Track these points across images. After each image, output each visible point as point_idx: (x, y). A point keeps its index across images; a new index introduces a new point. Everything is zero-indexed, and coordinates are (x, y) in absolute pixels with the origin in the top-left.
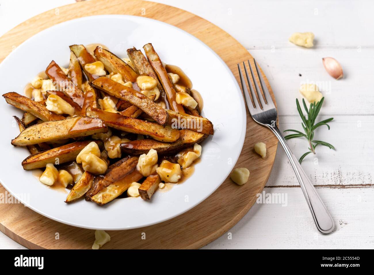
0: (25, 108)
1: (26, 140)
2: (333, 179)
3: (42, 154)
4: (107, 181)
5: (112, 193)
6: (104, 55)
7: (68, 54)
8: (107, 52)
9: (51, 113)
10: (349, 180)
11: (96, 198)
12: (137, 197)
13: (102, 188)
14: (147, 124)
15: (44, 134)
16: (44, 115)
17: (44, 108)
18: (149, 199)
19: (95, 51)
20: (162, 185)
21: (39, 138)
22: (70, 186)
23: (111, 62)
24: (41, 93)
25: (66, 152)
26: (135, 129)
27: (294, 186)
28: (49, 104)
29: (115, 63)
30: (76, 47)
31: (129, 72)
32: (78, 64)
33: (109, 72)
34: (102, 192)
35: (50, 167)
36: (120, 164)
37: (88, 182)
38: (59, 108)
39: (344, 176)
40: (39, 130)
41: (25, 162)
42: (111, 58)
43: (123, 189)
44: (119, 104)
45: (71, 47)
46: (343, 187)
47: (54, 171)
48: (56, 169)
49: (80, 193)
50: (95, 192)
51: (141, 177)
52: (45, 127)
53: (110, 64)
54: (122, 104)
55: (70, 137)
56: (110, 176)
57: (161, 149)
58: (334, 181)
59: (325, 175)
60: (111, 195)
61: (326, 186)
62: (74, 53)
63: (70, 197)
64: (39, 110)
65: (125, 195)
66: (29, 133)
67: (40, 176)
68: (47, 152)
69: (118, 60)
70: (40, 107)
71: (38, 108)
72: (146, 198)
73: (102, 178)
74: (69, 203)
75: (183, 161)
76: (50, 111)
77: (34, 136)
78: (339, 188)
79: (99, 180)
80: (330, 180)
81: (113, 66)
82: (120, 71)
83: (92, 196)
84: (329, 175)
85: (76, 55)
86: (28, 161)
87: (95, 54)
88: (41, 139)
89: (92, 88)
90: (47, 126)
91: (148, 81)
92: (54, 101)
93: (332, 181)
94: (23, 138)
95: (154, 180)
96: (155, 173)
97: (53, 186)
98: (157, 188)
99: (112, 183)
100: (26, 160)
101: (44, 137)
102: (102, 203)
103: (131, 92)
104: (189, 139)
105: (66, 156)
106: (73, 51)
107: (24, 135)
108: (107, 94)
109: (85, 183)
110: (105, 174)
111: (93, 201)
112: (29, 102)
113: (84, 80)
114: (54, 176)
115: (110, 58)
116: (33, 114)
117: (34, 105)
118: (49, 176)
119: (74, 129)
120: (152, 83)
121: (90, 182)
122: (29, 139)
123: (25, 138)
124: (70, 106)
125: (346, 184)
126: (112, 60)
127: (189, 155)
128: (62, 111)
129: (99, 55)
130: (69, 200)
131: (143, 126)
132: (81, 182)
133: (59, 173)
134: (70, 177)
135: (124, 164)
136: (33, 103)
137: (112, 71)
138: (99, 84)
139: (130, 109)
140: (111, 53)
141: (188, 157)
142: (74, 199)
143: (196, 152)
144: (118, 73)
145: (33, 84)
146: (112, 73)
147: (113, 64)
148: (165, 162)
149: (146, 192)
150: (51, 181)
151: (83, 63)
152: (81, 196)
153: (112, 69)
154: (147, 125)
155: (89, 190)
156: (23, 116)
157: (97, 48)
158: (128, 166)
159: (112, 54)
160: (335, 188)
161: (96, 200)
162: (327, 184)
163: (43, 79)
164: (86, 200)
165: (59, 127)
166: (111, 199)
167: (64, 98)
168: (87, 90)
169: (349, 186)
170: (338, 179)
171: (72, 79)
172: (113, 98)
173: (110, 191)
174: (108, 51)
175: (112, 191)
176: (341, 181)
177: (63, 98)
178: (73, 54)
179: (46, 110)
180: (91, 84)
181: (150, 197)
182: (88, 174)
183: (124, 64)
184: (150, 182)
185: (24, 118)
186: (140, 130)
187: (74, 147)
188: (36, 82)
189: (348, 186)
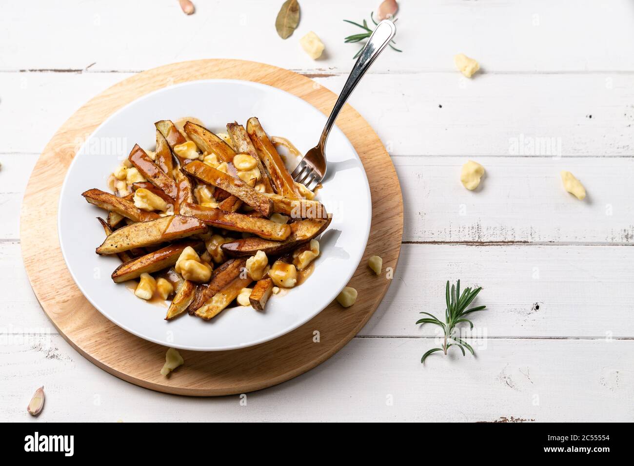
0: (110, 207)
1: (113, 248)
2: (471, 234)
3: (134, 263)
4: (212, 290)
5: (219, 304)
6: (196, 132)
7: (154, 133)
8: (199, 128)
9: (139, 211)
10: (489, 236)
11: (201, 312)
12: (248, 305)
13: (207, 300)
14: (251, 219)
15: (134, 239)
16: (132, 213)
17: (131, 205)
18: (262, 309)
19: (185, 127)
20: (276, 289)
21: (128, 244)
22: (171, 297)
23: (204, 139)
24: (127, 185)
25: (162, 258)
26: (237, 227)
27: (424, 243)
28: (138, 200)
29: (208, 140)
30: (162, 124)
31: (225, 150)
32: (166, 145)
33: (203, 151)
34: (208, 304)
35: (145, 278)
36: (225, 268)
37: (190, 293)
38: (149, 204)
39: (484, 231)
40: (127, 233)
41: (115, 275)
42: (204, 135)
43: (231, 297)
44: (217, 193)
45: (156, 124)
46: (482, 244)
47: (150, 281)
48: (152, 279)
49: (182, 307)
50: (200, 305)
51: (251, 282)
52: (133, 230)
53: (203, 142)
54: (220, 193)
55: (164, 240)
56: (215, 284)
57: (268, 249)
58: (471, 236)
59: (461, 229)
60: (218, 307)
61: (462, 242)
62: (161, 133)
63: (171, 313)
64: (126, 209)
65: (234, 304)
66: (116, 239)
67: (135, 290)
68: (139, 260)
69: (212, 136)
70: (127, 205)
71: (124, 206)
72: (259, 308)
73: (206, 287)
74: (170, 320)
75: (298, 262)
76: (139, 209)
77: (122, 243)
78: (477, 245)
79: (202, 289)
80: (467, 236)
81: (206, 144)
82: (215, 150)
83: (196, 310)
84: (467, 230)
85: (162, 135)
86: (119, 273)
87: (185, 131)
88: (130, 245)
89: (185, 176)
90: (136, 229)
91: (246, 161)
92: (143, 197)
93: (470, 237)
94: (110, 245)
95: (266, 285)
96: (267, 277)
97: (151, 300)
98: (271, 294)
99: (219, 291)
100: (115, 272)
101: (134, 243)
102: (209, 317)
103: (227, 179)
104: (303, 234)
105: (162, 262)
106: (159, 130)
107: (110, 241)
108: (202, 182)
109: (187, 295)
110: (210, 281)
111: (198, 316)
112: (114, 199)
113: (175, 165)
114: (151, 288)
115: (202, 135)
116: (120, 213)
117: (120, 203)
118: (145, 289)
119: (167, 232)
120: (250, 163)
121: (193, 292)
122: (116, 247)
123: (112, 245)
124: (163, 200)
125: (485, 241)
126: (204, 138)
127: (306, 255)
128: (154, 207)
129: (190, 132)
130: (170, 316)
131: (247, 223)
132: (183, 294)
133: (157, 282)
134: (169, 286)
135: (230, 266)
136: (118, 201)
137: (205, 151)
138: (192, 170)
139: (229, 200)
140: (204, 128)
141: (304, 257)
142: (176, 315)
143: (313, 251)
144: (213, 154)
145: (116, 175)
146: (206, 153)
147: (207, 142)
148: (277, 263)
149: (258, 302)
150: (148, 294)
151: (172, 143)
152: (183, 310)
153: (206, 149)
154: (251, 221)
155: (192, 303)
156: (108, 216)
157: (188, 123)
158: (235, 269)
159: (206, 129)
160: (472, 245)
161: (201, 315)
162: (463, 240)
163: (127, 168)
164: (189, 315)
165: (150, 229)
166: (218, 311)
167: (154, 190)
168: (180, 179)
169: (489, 242)
170: (477, 235)
171: (161, 164)
172: (209, 186)
173: (217, 302)
174: (201, 127)
175: (219, 301)
176: (479, 237)
177: (152, 192)
178: (159, 133)
179: (135, 207)
180: (183, 171)
181: (263, 307)
182: (189, 283)
183: (220, 141)
184: (262, 288)
185: (109, 219)
186: (243, 228)
187: (170, 251)
188: (119, 172)
189: (488, 244)
